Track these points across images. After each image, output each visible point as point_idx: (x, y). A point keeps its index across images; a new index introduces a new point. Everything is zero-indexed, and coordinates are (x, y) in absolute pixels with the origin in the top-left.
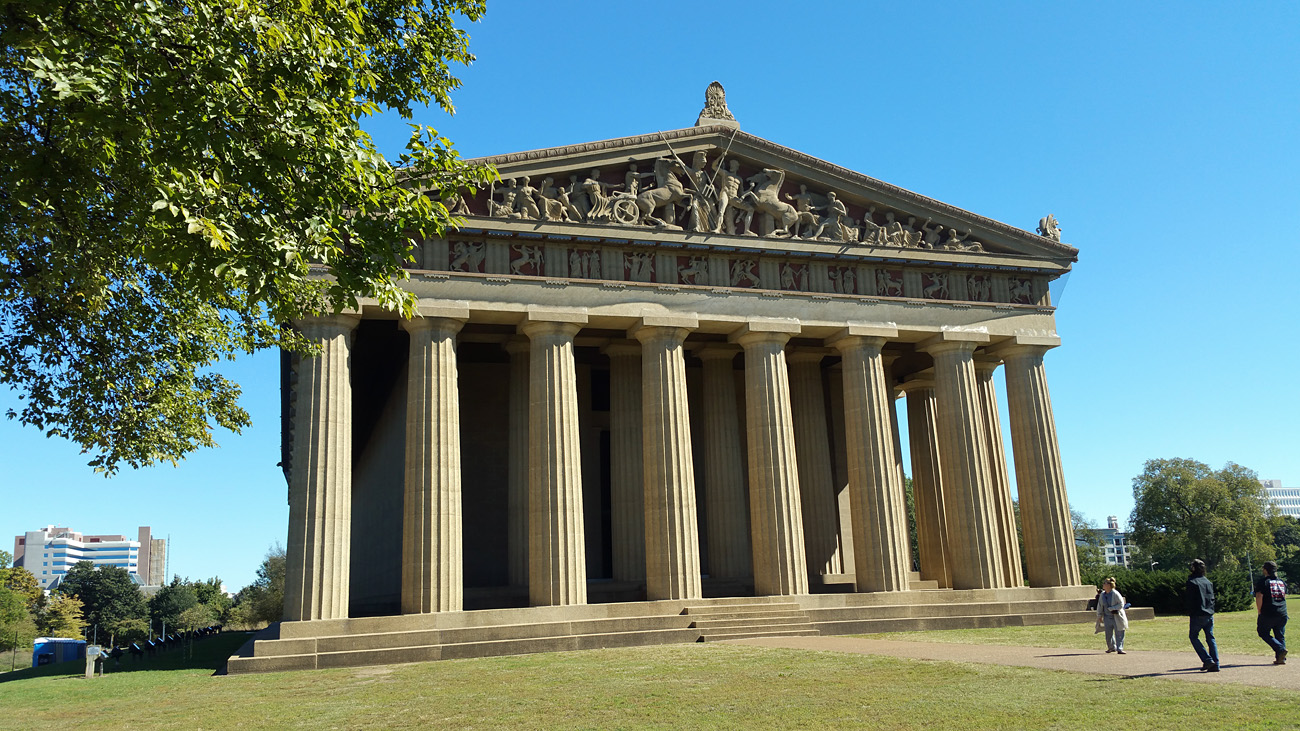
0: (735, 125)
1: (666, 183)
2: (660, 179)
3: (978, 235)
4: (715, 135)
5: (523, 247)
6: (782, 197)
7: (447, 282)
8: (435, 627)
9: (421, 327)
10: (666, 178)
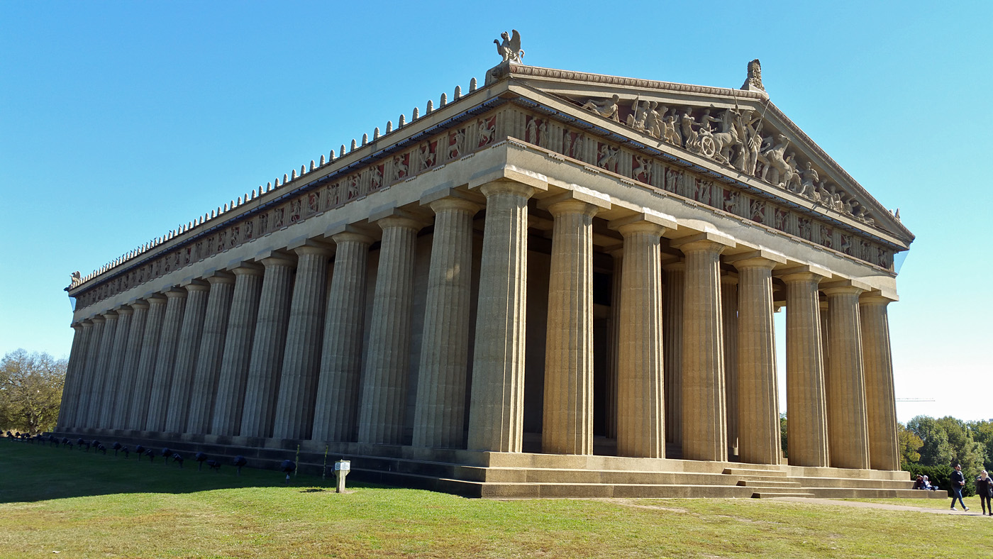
0: (767, 96)
1: (729, 131)
2: (725, 126)
3: (874, 214)
4: (757, 100)
5: (642, 159)
6: (785, 158)
7: (597, 176)
8: (585, 467)
9: (576, 210)
10: (730, 126)
